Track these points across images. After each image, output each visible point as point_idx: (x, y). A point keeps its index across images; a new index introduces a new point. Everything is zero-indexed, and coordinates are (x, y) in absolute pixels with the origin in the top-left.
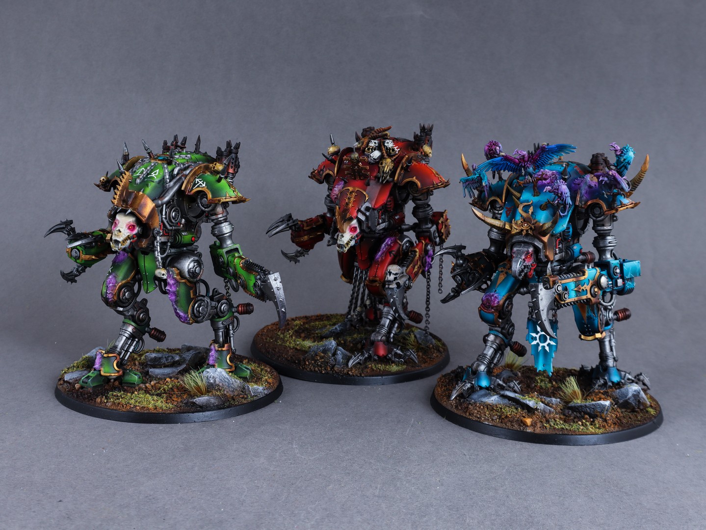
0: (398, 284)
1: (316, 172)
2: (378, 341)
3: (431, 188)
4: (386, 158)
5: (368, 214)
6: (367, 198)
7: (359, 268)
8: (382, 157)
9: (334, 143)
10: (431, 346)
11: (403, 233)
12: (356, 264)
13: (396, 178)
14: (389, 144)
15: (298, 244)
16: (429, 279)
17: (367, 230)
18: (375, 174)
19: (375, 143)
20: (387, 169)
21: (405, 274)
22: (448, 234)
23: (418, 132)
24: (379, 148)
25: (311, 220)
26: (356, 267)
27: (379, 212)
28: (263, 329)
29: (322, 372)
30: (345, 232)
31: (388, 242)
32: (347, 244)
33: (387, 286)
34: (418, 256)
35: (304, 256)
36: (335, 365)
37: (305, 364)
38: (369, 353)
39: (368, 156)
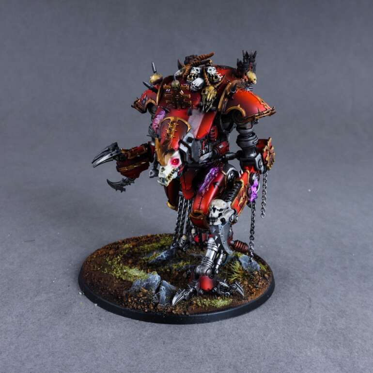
0: (223, 221)
1: (139, 101)
2: (203, 274)
3: (257, 116)
4: (208, 86)
5: (190, 145)
6: (189, 129)
7: (183, 197)
8: (204, 85)
9: (156, 72)
10: (256, 273)
11: (227, 163)
12: (181, 193)
13: (219, 107)
14: (212, 71)
15: (123, 173)
16: (254, 208)
17: (190, 162)
18: (197, 103)
19: (197, 70)
20: (210, 97)
21: (230, 208)
22: (272, 161)
23: (241, 59)
24: (201, 75)
25: (136, 149)
26: (181, 196)
27: (202, 143)
28: (93, 254)
29: (145, 310)
30: (167, 165)
31: (212, 172)
32: (169, 177)
33: (211, 223)
34: (243, 187)
35: (130, 184)
36: (158, 303)
37: (128, 301)
38: (194, 288)
39: (190, 84)
